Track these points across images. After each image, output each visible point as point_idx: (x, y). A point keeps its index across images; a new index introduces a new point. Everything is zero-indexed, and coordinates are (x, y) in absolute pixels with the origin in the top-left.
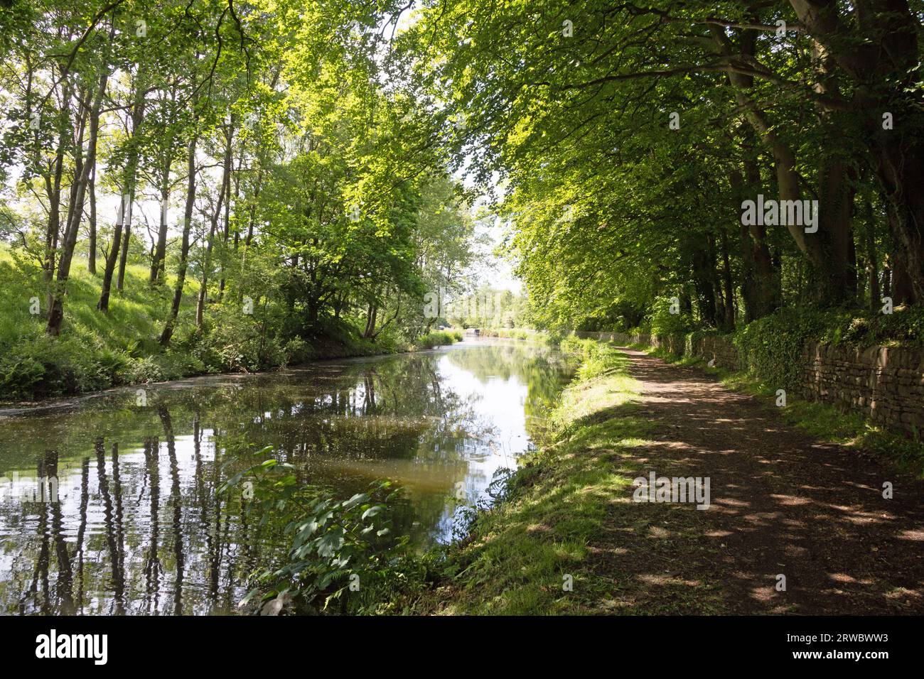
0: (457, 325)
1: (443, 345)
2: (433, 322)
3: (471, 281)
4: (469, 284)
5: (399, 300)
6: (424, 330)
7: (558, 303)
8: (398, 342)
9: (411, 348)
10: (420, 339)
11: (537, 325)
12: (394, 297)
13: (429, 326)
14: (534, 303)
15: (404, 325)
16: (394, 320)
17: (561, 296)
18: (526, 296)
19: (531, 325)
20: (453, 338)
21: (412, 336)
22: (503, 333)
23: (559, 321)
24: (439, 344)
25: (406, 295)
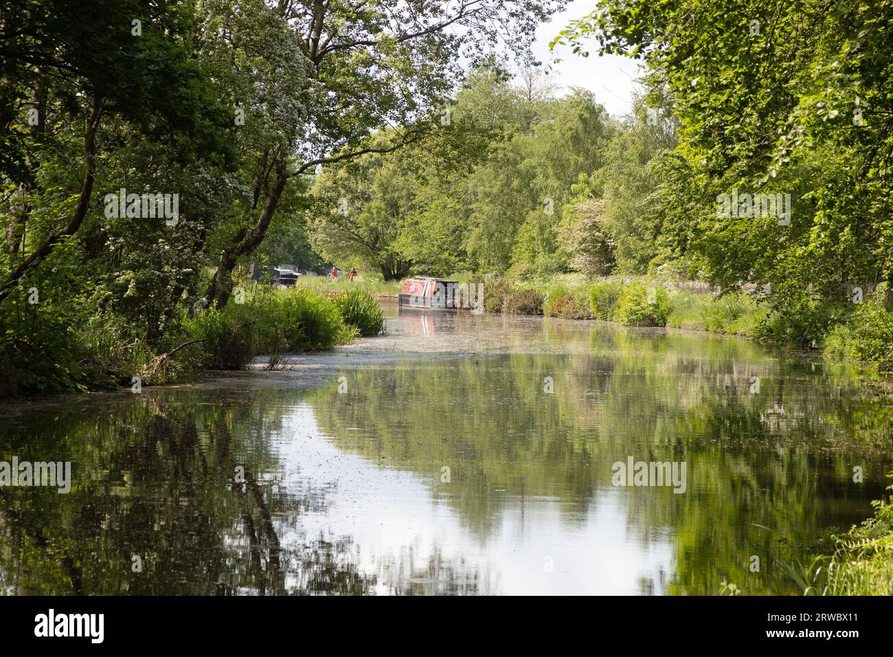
0: (357, 261)
1: (295, 349)
2: (249, 248)
3: (417, 61)
4: (407, 73)
5: (91, 148)
6: (203, 287)
7: (812, 160)
8: (88, 339)
9: (148, 367)
10: (188, 324)
11: (717, 259)
12: (68, 133)
13: (229, 265)
14: (699, 160)
15: (116, 262)
16: (72, 241)
17: (821, 130)
18: (669, 126)
19: (689, 262)
20: (336, 317)
21: (153, 314)
22: (564, 298)
23: (816, 237)
24: (274, 349)
25: (125, 128)
